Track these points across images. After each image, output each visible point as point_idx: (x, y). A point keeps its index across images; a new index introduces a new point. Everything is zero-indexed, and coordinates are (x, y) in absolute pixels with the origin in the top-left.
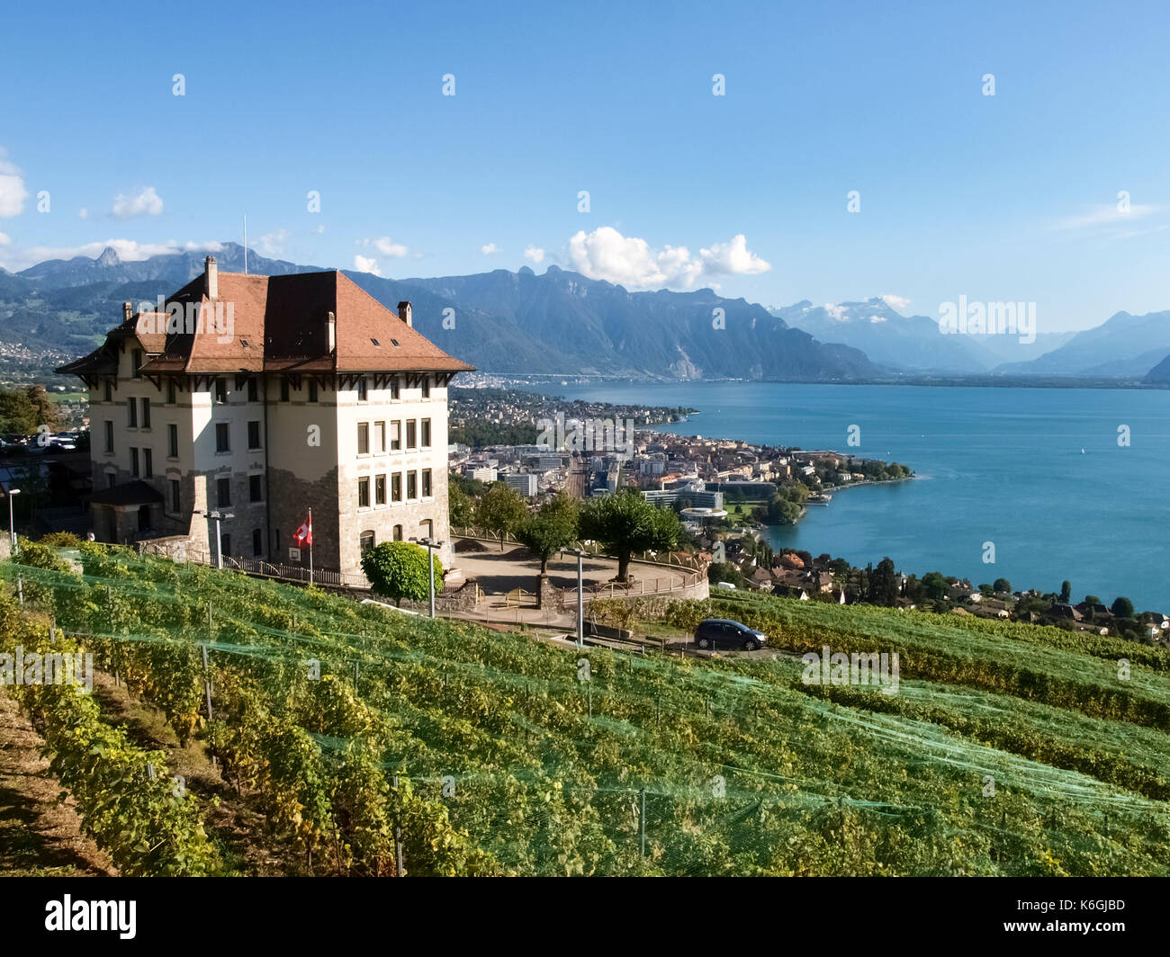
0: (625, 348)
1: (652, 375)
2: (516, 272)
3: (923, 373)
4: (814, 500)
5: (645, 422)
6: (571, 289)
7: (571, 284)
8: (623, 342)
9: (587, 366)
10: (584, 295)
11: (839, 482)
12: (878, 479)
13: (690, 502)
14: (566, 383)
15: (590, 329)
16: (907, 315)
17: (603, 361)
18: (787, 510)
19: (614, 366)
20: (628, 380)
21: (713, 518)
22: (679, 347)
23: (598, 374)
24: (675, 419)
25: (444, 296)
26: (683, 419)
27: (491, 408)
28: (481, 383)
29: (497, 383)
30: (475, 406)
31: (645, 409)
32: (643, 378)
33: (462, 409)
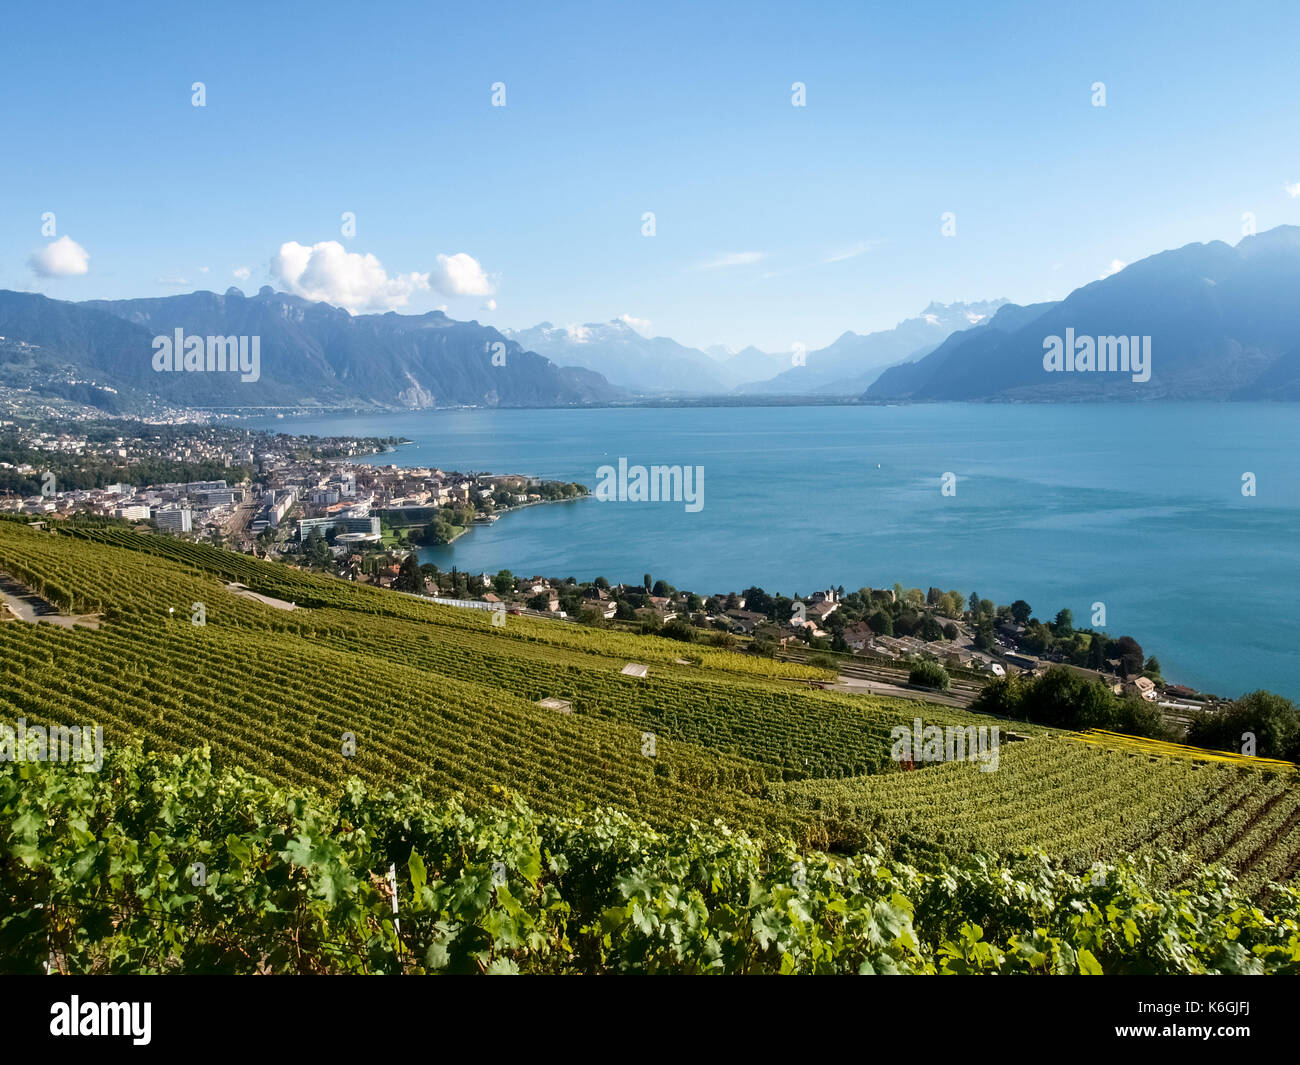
0: (349, 377)
1: (379, 404)
2: (223, 293)
3: (663, 395)
4: (481, 520)
5: (347, 454)
6: (286, 312)
7: (285, 307)
8: (346, 370)
9: (307, 397)
10: (301, 319)
11: (512, 502)
12: (553, 499)
13: (346, 528)
14: (281, 416)
15: (308, 356)
16: (649, 336)
17: (324, 390)
18: (441, 530)
19: (337, 395)
20: (352, 410)
21: (364, 541)
22: (407, 373)
23: (319, 405)
24: (382, 449)
25: (137, 321)
26: (391, 449)
27: (178, 446)
28: (182, 419)
29: (199, 418)
30: (159, 444)
31: (352, 440)
32: (367, 408)
33: (144, 447)
